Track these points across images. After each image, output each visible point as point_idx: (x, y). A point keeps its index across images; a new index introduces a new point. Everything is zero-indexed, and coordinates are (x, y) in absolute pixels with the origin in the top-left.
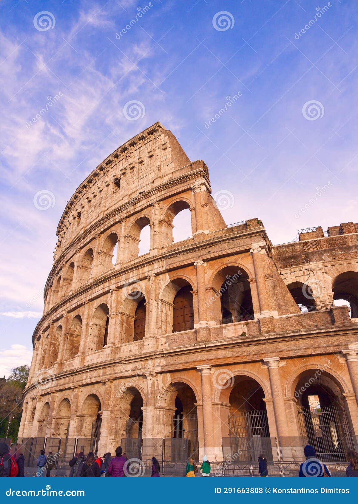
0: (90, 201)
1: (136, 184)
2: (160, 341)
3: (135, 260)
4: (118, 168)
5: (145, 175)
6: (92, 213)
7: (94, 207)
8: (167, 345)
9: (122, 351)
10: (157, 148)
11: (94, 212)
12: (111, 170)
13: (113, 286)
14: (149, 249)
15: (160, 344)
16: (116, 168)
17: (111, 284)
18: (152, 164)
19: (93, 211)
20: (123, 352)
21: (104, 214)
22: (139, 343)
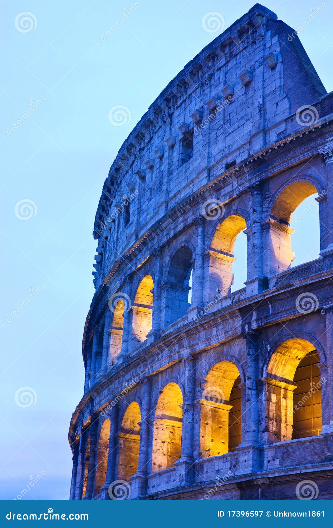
0: (143, 178)
1: (220, 146)
2: (265, 455)
3: (223, 302)
4: (188, 109)
5: (236, 125)
6: (147, 202)
7: (151, 191)
8: (277, 462)
9: (205, 471)
10: (257, 64)
11: (151, 200)
12: (176, 113)
13: (185, 351)
14: (245, 281)
15: (266, 460)
16: (185, 109)
17: (183, 347)
18: (250, 101)
19: (149, 200)
20: (207, 472)
21: (167, 207)
22: (233, 457)
